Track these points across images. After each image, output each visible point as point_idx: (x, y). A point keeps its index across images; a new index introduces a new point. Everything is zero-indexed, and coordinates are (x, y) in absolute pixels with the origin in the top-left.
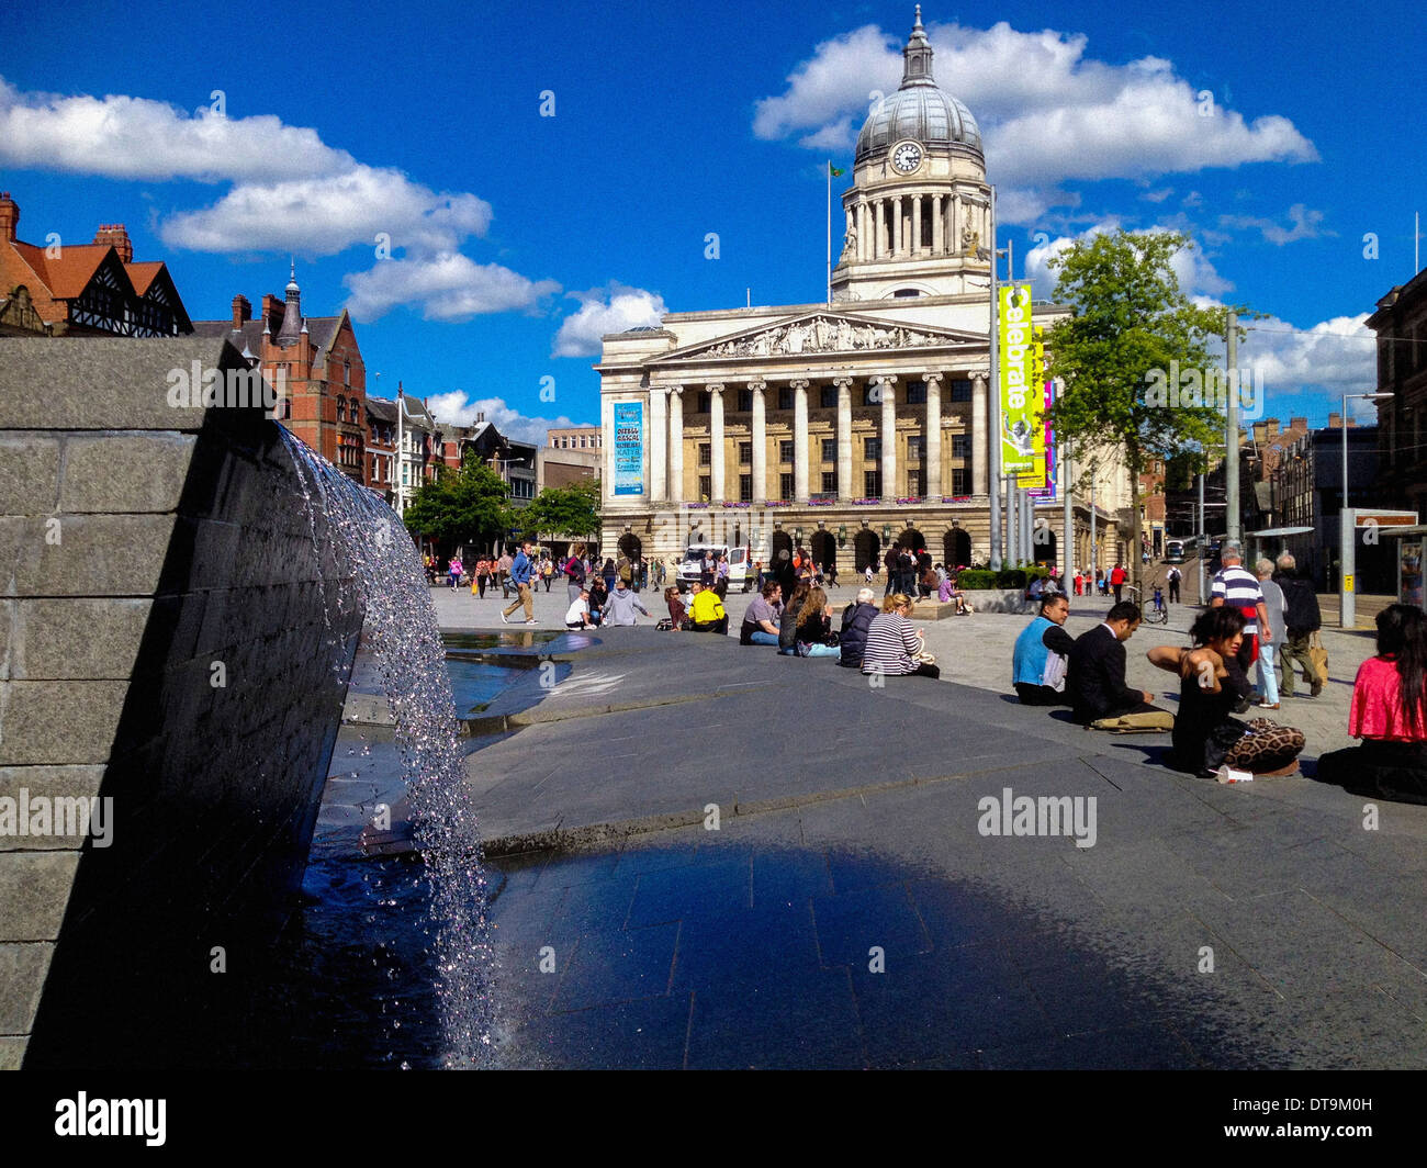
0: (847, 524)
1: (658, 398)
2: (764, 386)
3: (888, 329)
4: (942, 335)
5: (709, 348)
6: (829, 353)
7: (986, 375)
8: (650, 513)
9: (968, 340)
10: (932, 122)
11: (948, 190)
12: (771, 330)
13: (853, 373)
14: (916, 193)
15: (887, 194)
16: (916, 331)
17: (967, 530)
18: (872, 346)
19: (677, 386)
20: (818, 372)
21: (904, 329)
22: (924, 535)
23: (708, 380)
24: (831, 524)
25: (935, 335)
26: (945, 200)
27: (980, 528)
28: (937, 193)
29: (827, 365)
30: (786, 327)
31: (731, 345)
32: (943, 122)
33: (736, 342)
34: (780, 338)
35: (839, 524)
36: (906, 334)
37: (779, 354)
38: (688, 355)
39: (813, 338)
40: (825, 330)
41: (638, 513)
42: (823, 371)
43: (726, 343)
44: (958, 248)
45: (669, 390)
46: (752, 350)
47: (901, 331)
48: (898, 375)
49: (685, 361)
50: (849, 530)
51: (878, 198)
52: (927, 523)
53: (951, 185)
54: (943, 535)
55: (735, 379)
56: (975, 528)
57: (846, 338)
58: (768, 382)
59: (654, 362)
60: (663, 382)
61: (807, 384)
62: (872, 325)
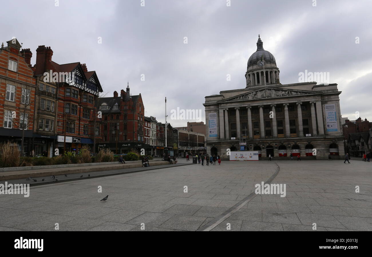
0: (277, 143)
1: (221, 111)
2: (251, 107)
3: (285, 91)
4: (301, 92)
5: (235, 98)
6: (269, 98)
7: (315, 102)
8: (220, 141)
9: (309, 93)
10: (266, 56)
11: (271, 70)
12: (252, 93)
13: (276, 103)
14: (264, 71)
15: (257, 71)
16: (294, 91)
17: (313, 144)
18: (281, 96)
19: (227, 108)
20: (265, 103)
21: (290, 91)
22: (300, 146)
23: (235, 106)
24: (272, 144)
25: (300, 92)
26: (271, 72)
27: (317, 144)
28: (269, 70)
29: (268, 101)
30: (257, 92)
31: (241, 97)
32: (268, 56)
33: (242, 96)
34: (255, 95)
35: (275, 144)
36: (291, 92)
37: (255, 99)
38: (229, 100)
39: (264, 94)
40: (268, 92)
41: (216, 142)
42: (267, 103)
43: (240, 97)
44: (274, 82)
45: (224, 109)
46: (247, 98)
47: (290, 92)
48: (289, 103)
49: (229, 102)
50: (278, 145)
51: (255, 72)
52: (301, 142)
53: (272, 69)
54: (305, 146)
55: (243, 106)
56: (315, 144)
57: (274, 94)
58: (252, 106)
59: (219, 102)
60: (223, 107)
61: (263, 106)
62: (281, 90)
